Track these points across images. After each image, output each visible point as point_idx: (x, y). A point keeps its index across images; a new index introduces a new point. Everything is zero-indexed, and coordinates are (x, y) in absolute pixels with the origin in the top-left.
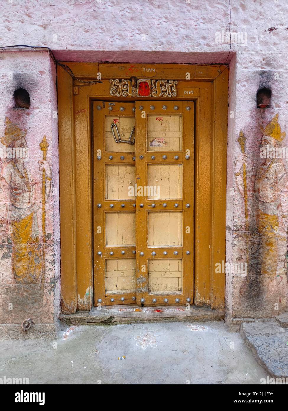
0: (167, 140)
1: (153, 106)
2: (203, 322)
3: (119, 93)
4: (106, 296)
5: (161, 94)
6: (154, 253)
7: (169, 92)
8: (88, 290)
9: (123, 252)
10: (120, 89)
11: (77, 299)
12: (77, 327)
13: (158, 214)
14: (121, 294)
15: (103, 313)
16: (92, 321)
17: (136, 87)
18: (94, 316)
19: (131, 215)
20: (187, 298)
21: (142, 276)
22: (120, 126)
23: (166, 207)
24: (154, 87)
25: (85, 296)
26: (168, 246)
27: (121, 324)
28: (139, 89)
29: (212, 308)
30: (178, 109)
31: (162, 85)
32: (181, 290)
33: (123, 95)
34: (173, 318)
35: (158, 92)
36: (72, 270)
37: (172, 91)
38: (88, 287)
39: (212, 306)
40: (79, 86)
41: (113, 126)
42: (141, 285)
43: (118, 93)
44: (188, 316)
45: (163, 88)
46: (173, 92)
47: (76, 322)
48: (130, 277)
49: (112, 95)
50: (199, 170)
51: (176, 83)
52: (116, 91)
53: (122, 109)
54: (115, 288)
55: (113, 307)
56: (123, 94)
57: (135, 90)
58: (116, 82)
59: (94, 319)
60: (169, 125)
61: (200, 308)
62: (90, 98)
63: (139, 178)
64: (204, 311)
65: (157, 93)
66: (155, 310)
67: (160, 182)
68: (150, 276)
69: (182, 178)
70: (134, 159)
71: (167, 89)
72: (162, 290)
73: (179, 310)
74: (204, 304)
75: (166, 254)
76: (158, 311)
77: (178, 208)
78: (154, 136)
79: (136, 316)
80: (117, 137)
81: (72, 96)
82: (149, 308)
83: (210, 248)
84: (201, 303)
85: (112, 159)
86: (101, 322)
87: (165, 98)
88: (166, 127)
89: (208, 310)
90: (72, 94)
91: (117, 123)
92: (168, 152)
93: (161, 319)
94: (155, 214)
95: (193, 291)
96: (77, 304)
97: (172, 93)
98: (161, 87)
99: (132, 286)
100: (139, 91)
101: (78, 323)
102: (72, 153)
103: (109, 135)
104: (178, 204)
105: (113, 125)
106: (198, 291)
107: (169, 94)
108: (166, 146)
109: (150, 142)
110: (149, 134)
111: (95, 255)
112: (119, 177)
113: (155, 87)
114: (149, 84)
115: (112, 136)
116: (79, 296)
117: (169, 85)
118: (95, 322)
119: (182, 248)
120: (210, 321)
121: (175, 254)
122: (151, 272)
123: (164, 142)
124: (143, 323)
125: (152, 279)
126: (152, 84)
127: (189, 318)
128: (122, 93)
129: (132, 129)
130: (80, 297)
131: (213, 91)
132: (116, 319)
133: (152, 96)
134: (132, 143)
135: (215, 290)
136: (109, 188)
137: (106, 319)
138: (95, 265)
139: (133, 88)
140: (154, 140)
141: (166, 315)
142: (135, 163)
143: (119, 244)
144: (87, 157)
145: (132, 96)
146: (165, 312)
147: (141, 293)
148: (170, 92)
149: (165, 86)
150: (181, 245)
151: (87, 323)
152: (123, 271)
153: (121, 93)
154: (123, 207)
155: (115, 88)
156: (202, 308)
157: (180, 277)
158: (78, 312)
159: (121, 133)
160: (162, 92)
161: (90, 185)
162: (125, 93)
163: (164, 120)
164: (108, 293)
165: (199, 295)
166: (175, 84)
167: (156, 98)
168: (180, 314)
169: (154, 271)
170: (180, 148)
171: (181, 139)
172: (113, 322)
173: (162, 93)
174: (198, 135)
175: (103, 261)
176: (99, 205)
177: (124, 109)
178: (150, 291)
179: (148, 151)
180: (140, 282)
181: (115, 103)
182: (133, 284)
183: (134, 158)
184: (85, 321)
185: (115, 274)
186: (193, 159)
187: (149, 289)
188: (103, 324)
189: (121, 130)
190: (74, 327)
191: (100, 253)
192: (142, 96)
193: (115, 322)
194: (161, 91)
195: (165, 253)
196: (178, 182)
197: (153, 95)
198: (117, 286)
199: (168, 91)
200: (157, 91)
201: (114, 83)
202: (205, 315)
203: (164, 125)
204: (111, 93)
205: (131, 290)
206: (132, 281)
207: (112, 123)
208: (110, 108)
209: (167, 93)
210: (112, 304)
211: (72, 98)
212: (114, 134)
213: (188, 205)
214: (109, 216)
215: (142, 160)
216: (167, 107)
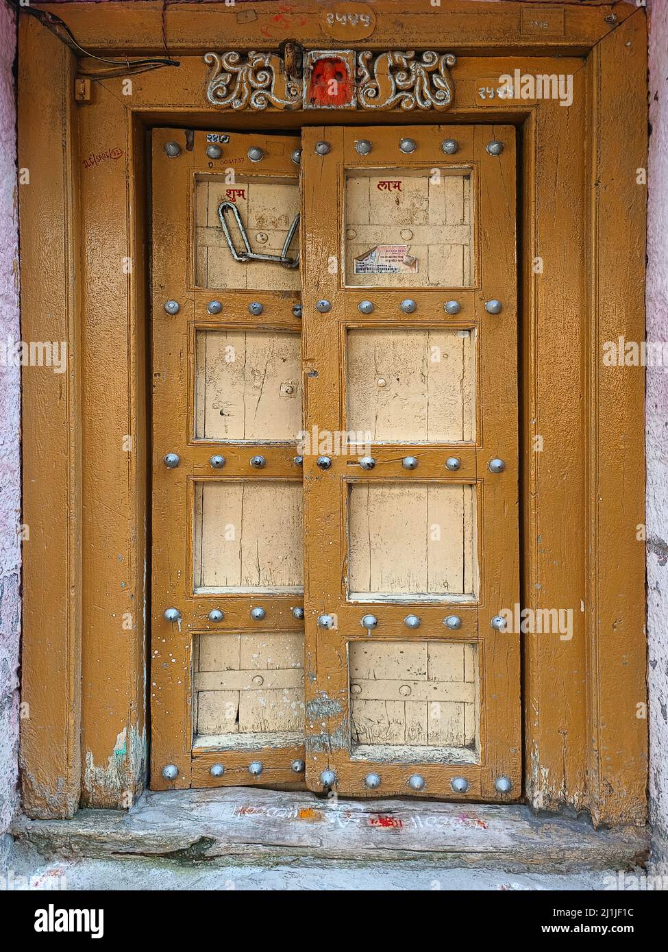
0: (418, 252)
1: (367, 142)
2: (560, 872)
3: (240, 97)
4: (194, 755)
5: (393, 100)
6: (370, 620)
7: (421, 92)
8: (121, 737)
9: (258, 612)
10: (241, 82)
11: (83, 766)
12: (76, 868)
13: (386, 491)
14: (248, 750)
15: (177, 823)
16: (131, 850)
17: (301, 77)
18: (141, 833)
19: (287, 491)
20: (498, 777)
21: (328, 693)
22: (249, 211)
23: (412, 467)
24: (367, 76)
25: (110, 759)
26: (422, 597)
27: (240, 865)
28: (312, 82)
29: (596, 823)
30: (456, 151)
31: (395, 69)
32: (472, 746)
33: (253, 102)
34: (441, 855)
35: (380, 92)
36: (62, 670)
37: (434, 89)
38: (125, 729)
39: (597, 817)
40: (95, 78)
41: (225, 209)
42: (324, 724)
43: (234, 95)
44: (503, 847)
45: (400, 80)
46: (437, 89)
47: (71, 849)
48: (286, 691)
49: (215, 103)
50: (539, 351)
51: (450, 60)
52: (229, 92)
53: (254, 152)
54: (233, 727)
55: (218, 794)
56: (253, 99)
57: (296, 85)
58: (227, 61)
59: (139, 841)
60: (425, 203)
61: (547, 817)
62: (137, 116)
63: (315, 373)
64: (565, 831)
65: (377, 94)
66: (373, 816)
67: (394, 387)
68: (358, 693)
69: (475, 374)
70: (297, 313)
71: (415, 82)
72: (402, 741)
73: (467, 824)
74: (563, 804)
75: (417, 626)
76: (385, 823)
77: (459, 473)
78: (371, 240)
79: (300, 839)
80: (239, 244)
81: (68, 107)
82: (350, 808)
83: (582, 610)
84: (550, 800)
85: (218, 311)
86: (166, 855)
87: (407, 111)
88: (413, 211)
89: (582, 830)
90: (68, 101)
91: (239, 199)
92: (420, 290)
93: (395, 855)
94: (376, 492)
95: (520, 752)
96: (83, 784)
97: (433, 94)
98: (393, 74)
99: (292, 723)
100: (311, 88)
101: (81, 854)
102: (67, 289)
103: (210, 238)
104: (460, 460)
105: (224, 207)
106: (542, 758)
107: (423, 99)
108: (415, 271)
109: (357, 259)
110: (351, 233)
111: (154, 619)
112: (248, 370)
113: (372, 77)
114: (348, 66)
115: (223, 243)
116: (90, 758)
117: (424, 68)
118: (142, 854)
119: (477, 606)
120: (590, 869)
121: (448, 626)
122: (359, 681)
123: (406, 259)
124: (323, 867)
125: (363, 702)
126: (358, 66)
127: (504, 857)
128: (249, 97)
129: (291, 221)
130: (92, 759)
131: (591, 84)
132: (222, 845)
133: (359, 106)
134: (290, 263)
135: (608, 759)
136: (209, 406)
137: (183, 845)
138: (156, 652)
139: (289, 79)
140: (371, 251)
141: (412, 839)
142: (301, 325)
143: (244, 583)
144: (125, 303)
145: (287, 107)
146: (412, 831)
147: (322, 750)
148: (426, 91)
149: (408, 71)
150: (472, 594)
151: (114, 853)
152: (260, 673)
153: (246, 96)
154: (259, 465)
155: (226, 79)
156: (556, 820)
157: (470, 700)
158: (84, 812)
159: (252, 234)
160: (398, 91)
161: (133, 393)
162: (260, 95)
163: (406, 189)
164: (203, 743)
165: (545, 771)
166: (447, 66)
167: (375, 111)
168: (470, 842)
169: (371, 676)
170: (467, 277)
171: (471, 251)
172: (212, 858)
173: (394, 96)
174: (533, 231)
175: (182, 639)
176: (170, 458)
177: (263, 154)
178: (356, 742)
179: (346, 287)
180: (317, 715)
181: (230, 134)
182: (296, 713)
183: (297, 310)
184: (106, 846)
185: (232, 680)
186: (515, 311)
187: (355, 737)
188: (173, 861)
189: (253, 223)
190: (63, 865)
191: (171, 613)
192: (324, 104)
193: (217, 856)
194: (393, 88)
195: (412, 621)
196: (458, 387)
197: (363, 102)
198: (237, 720)
199: (417, 88)
200: (377, 89)
201: (221, 62)
202: (569, 849)
203: (405, 205)
204: (209, 95)
205: (290, 736)
206: (294, 705)
207: (223, 201)
208: (212, 150)
209: (414, 96)
210: (214, 784)
211: (68, 114)
212: (226, 233)
213: (497, 463)
214: (211, 492)
215: (326, 316)
216: (416, 145)
